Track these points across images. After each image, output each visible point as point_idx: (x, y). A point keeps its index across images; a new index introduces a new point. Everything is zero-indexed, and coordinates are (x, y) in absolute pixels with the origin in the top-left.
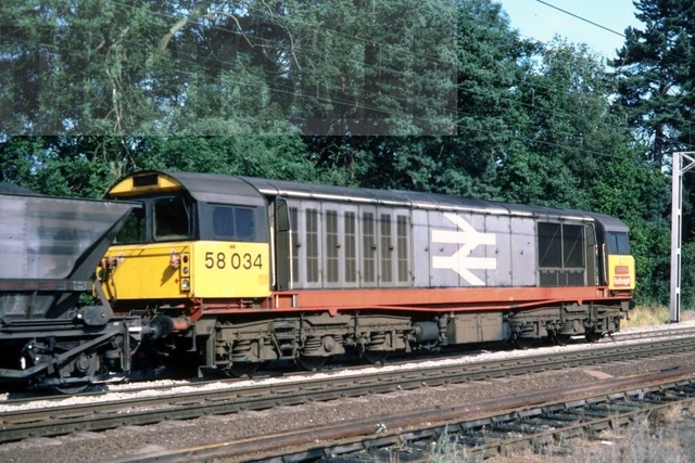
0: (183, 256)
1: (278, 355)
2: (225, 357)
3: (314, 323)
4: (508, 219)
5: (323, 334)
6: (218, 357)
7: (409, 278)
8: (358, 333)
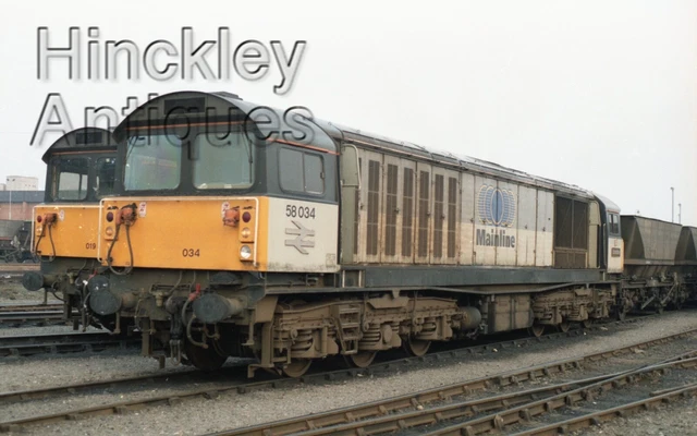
0: (242, 212)
1: (340, 349)
2: (284, 353)
3: (376, 307)
4: (534, 191)
5: (382, 321)
6: (277, 353)
7: (457, 254)
8: (415, 319)
